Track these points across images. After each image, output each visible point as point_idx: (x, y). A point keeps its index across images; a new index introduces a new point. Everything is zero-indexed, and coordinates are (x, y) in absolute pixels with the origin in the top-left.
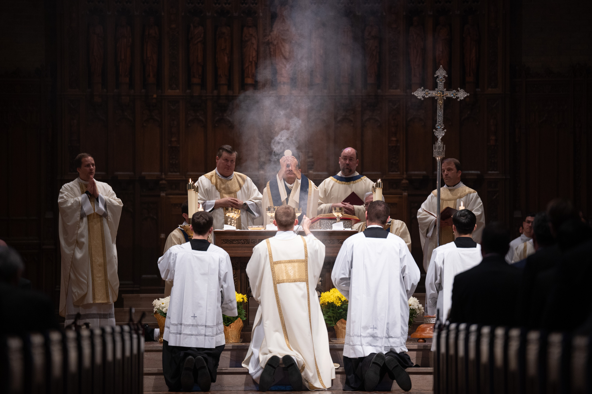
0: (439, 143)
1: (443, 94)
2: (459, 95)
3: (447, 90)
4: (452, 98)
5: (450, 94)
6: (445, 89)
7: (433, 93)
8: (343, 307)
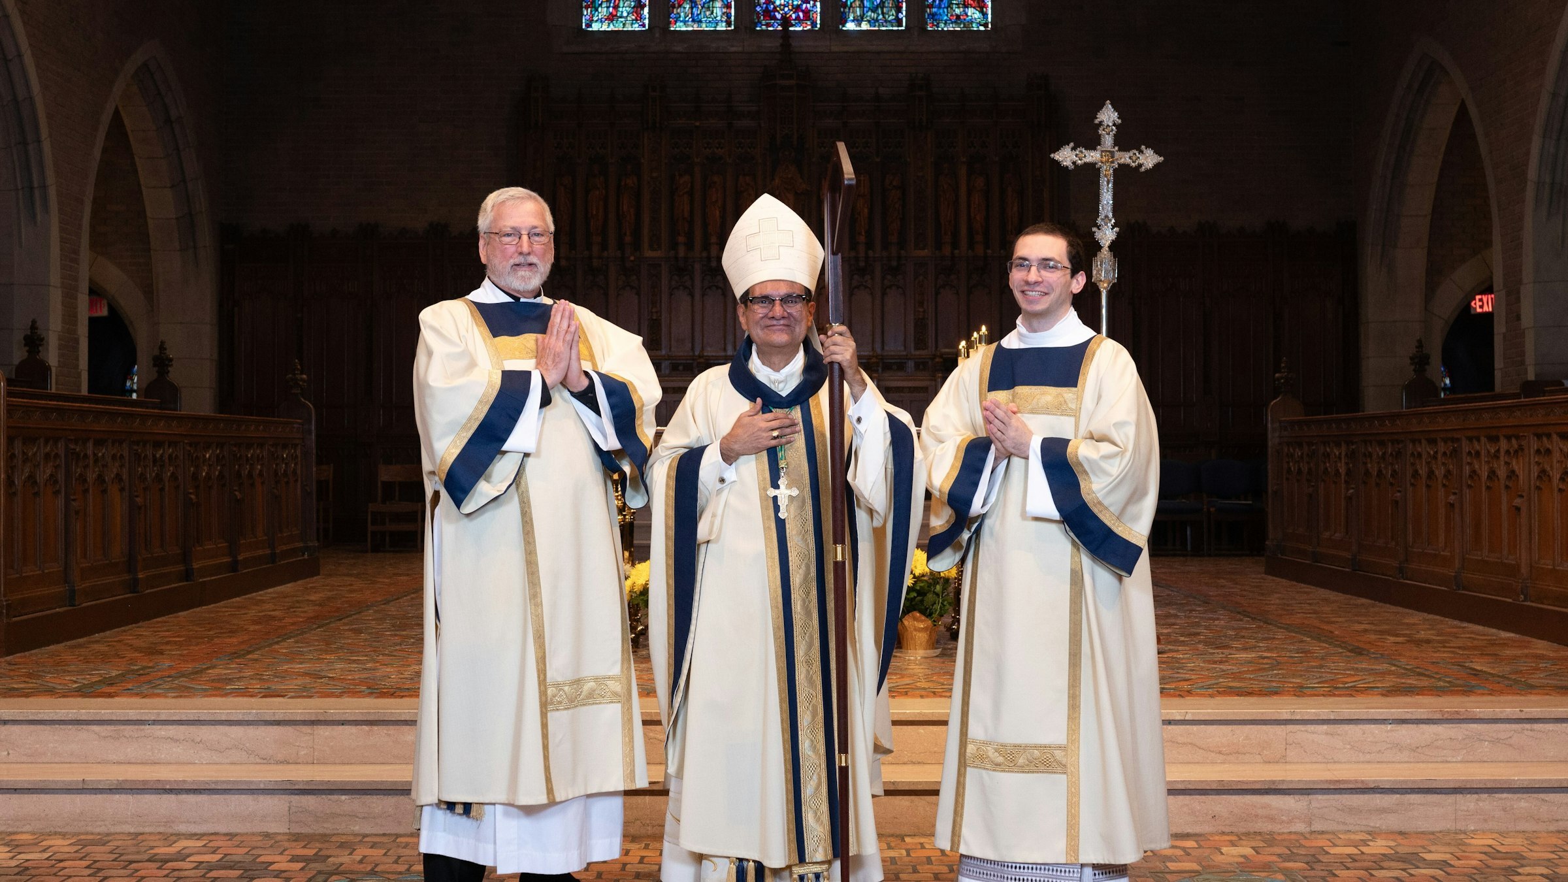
0: (1105, 253)
1: (1112, 157)
2: (1142, 160)
3: (1120, 150)
4: (1128, 165)
5: (1125, 158)
6: (1117, 148)
7: (1092, 156)
8: (918, 588)
